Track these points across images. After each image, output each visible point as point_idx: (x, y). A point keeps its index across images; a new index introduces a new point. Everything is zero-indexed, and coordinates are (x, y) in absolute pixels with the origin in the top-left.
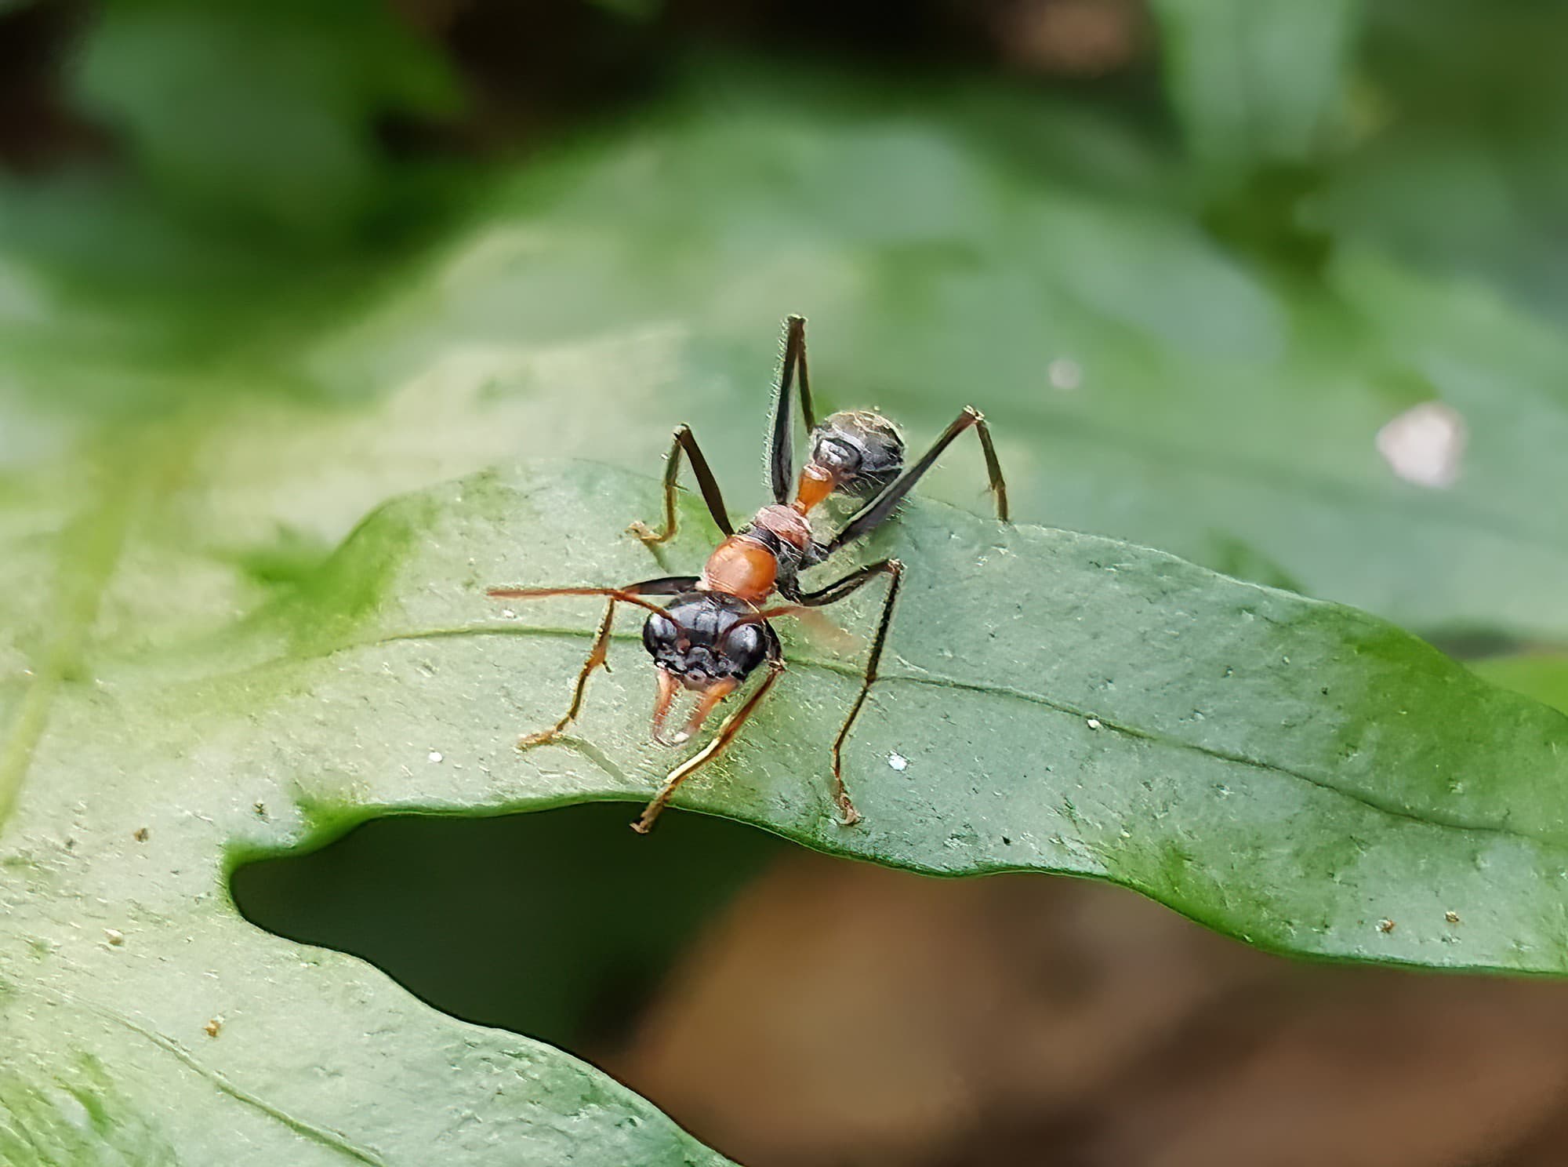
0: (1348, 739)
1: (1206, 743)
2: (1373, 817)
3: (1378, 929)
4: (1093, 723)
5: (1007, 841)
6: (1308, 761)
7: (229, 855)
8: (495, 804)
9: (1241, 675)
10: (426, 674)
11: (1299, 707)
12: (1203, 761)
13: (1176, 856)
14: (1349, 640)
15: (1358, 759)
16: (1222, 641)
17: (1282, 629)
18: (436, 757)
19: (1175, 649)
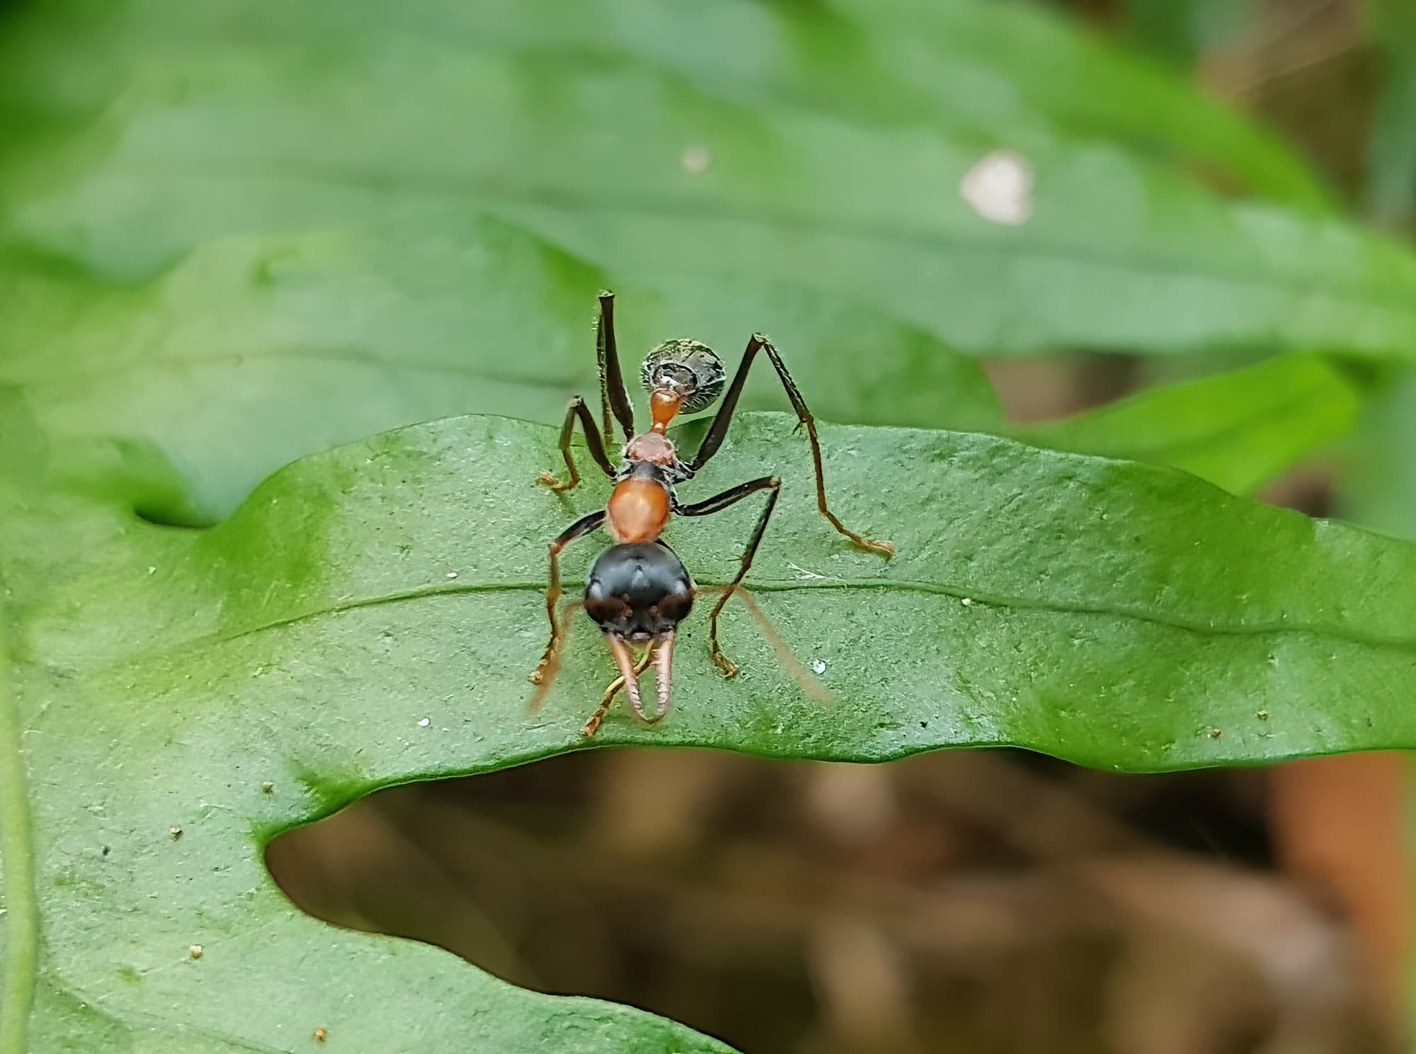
0: (1160, 576)
1: (1053, 598)
2: (1189, 640)
3: (1209, 736)
4: (966, 601)
5: (924, 725)
6: (1133, 601)
7: (258, 841)
8: (491, 762)
9: (1073, 536)
10: (388, 640)
11: (1121, 557)
12: (1056, 618)
13: (1053, 707)
14: (1151, 490)
15: (1168, 592)
16: (1053, 508)
17: (1098, 491)
18: (425, 722)
19: (1017, 521)
